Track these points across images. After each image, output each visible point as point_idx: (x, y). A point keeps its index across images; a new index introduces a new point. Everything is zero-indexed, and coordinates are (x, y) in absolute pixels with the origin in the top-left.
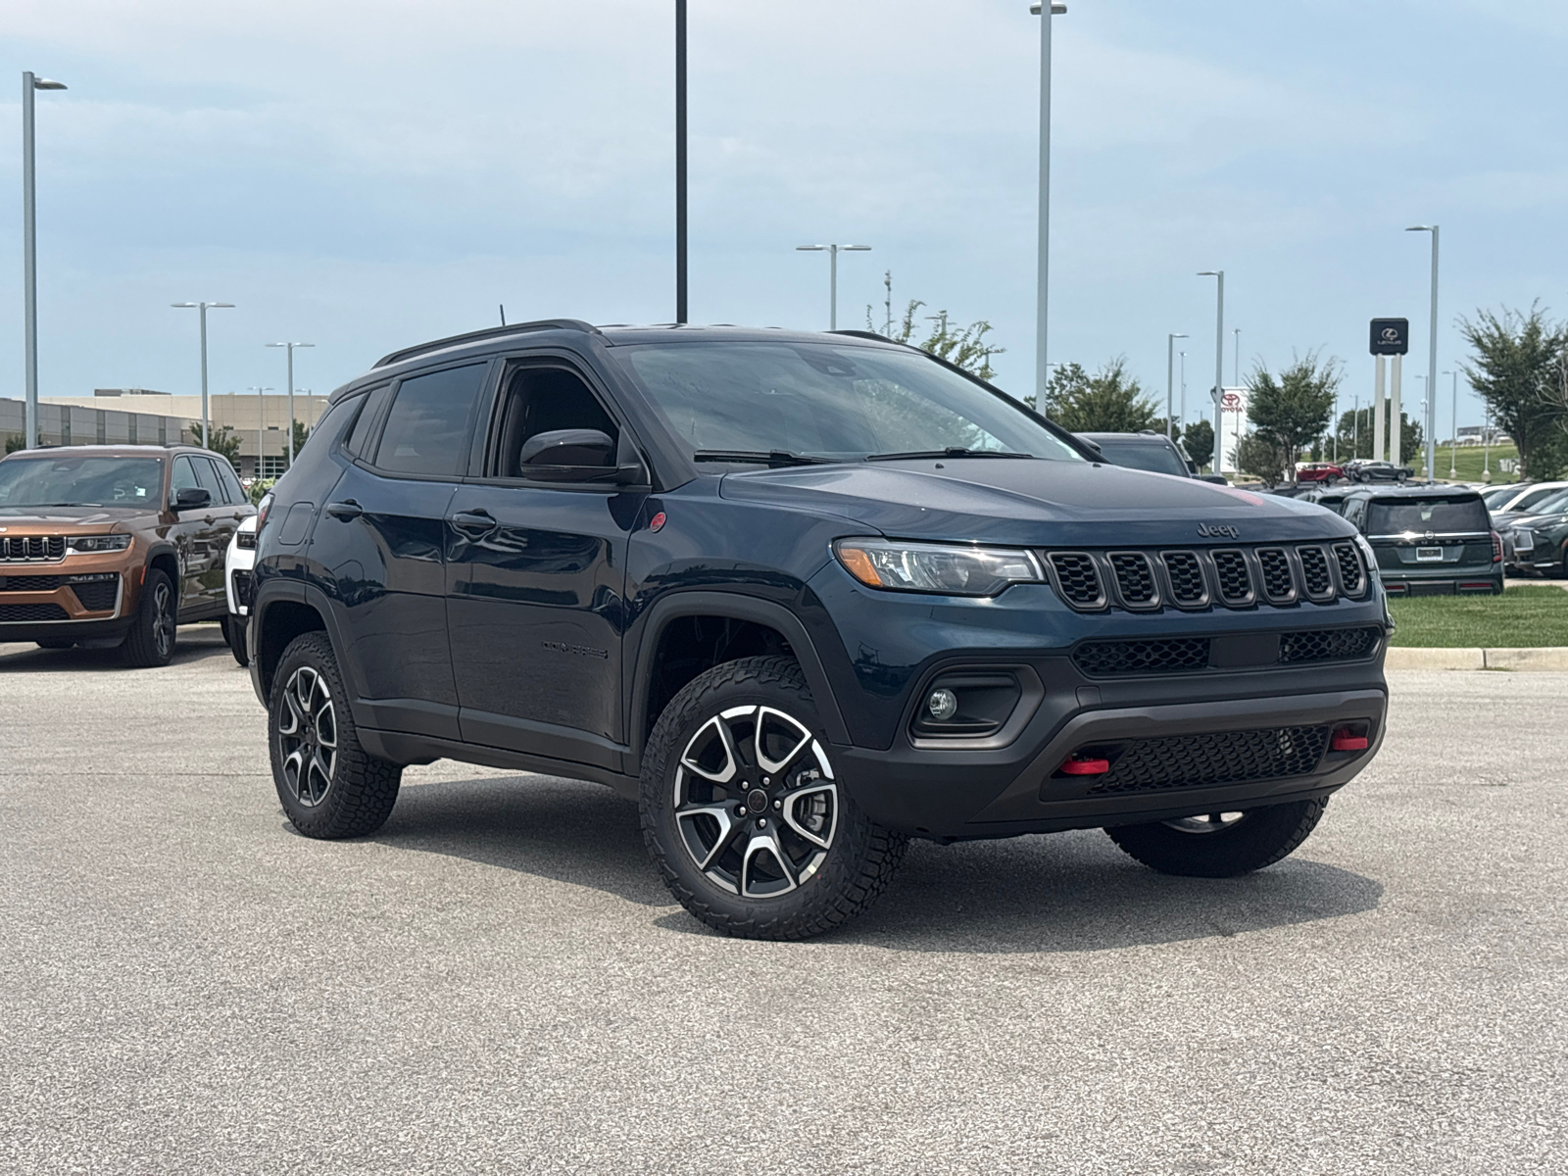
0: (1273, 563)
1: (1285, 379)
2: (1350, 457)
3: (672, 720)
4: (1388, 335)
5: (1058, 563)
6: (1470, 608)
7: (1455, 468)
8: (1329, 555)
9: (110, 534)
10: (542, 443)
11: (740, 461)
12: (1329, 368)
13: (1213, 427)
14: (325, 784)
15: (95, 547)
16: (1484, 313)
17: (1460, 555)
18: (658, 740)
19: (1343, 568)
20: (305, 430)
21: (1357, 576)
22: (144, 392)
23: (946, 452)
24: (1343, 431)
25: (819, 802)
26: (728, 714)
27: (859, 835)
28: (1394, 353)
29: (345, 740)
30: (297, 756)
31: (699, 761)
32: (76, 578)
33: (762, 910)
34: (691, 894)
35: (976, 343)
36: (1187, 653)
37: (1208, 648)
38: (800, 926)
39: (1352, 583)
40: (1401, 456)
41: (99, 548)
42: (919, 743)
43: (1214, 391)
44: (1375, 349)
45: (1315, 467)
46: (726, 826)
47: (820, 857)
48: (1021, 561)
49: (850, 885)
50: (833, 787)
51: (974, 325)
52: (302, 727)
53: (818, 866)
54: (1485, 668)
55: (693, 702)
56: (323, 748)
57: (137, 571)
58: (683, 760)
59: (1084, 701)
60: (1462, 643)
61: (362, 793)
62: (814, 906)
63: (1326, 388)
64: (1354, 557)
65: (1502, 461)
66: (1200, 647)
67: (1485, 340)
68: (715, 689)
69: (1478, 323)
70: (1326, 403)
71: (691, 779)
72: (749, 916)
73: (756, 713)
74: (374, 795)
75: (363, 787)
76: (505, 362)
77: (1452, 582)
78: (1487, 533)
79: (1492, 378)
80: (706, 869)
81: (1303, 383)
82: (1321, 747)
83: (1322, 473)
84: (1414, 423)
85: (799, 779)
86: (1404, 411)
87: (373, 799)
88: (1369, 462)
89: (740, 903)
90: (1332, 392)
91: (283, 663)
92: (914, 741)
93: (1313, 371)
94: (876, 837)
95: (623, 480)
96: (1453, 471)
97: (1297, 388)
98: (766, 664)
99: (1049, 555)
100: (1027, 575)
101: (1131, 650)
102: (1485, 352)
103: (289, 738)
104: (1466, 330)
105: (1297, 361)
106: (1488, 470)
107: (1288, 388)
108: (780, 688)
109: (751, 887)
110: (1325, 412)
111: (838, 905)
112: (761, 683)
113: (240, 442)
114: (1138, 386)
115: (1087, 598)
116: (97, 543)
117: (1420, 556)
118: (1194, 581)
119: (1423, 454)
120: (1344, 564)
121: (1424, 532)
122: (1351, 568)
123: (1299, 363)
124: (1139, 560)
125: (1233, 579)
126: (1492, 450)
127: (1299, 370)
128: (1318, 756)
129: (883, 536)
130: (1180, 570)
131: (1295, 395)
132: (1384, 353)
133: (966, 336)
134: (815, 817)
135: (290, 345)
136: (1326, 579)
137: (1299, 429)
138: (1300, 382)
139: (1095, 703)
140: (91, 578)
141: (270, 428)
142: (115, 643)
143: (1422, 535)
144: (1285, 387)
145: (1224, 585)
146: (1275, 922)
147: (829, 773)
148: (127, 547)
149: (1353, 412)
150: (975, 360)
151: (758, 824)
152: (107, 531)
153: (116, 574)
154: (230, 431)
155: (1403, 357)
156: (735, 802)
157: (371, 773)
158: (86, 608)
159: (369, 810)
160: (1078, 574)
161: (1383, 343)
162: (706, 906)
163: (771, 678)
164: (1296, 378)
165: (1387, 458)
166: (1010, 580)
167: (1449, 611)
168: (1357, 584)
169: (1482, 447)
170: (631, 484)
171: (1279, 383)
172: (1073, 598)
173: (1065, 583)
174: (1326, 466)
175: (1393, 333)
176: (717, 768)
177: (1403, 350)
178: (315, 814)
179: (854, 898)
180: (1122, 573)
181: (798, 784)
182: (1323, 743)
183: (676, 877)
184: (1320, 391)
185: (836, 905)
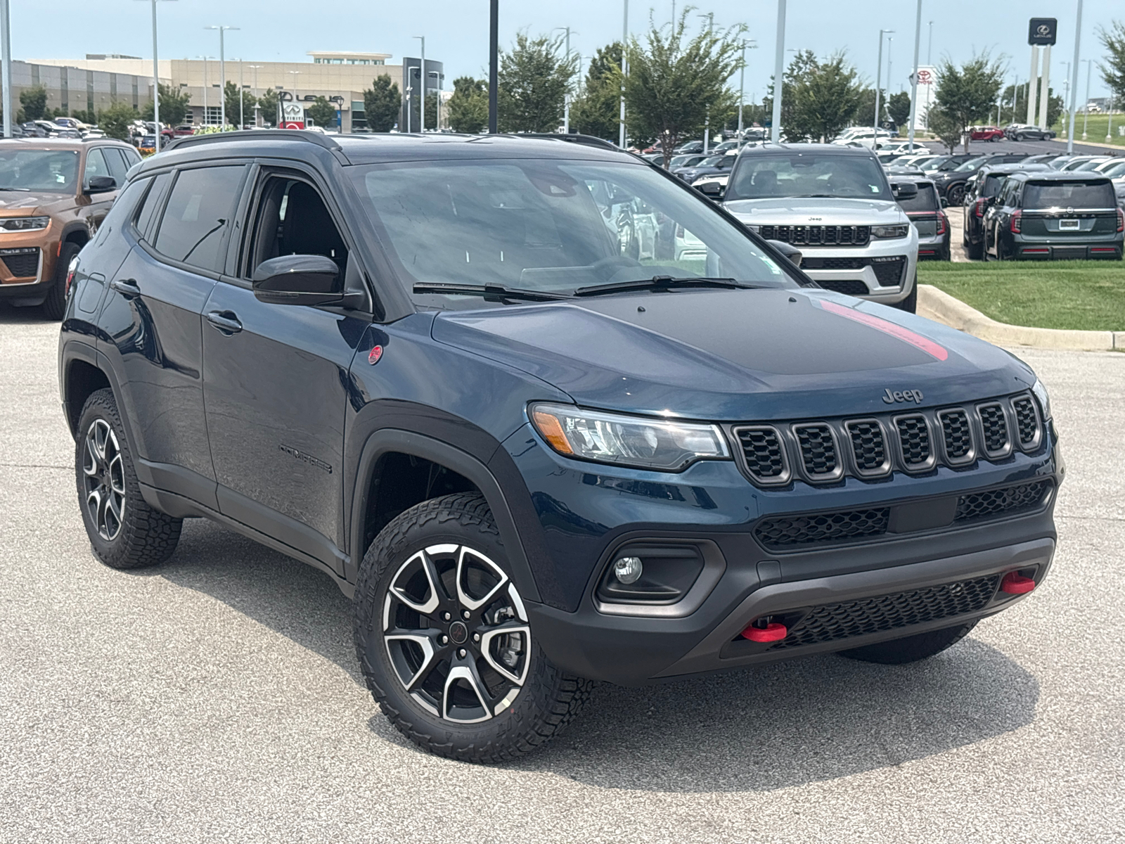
0: (954, 426)
1: (965, 69)
2: (1009, 121)
3: (381, 550)
4: (1042, 30)
5: (744, 439)
6: (1101, 285)
7: (1087, 132)
8: (1008, 410)
9: (32, 216)
10: (273, 269)
11: (457, 293)
12: (999, 62)
13: (910, 96)
14: (118, 525)
15: (21, 226)
16: (1118, 23)
17: (1092, 226)
18: (369, 567)
19: (1021, 422)
20: (237, 90)
21: (1033, 429)
22: (122, 57)
23: (653, 281)
24: (1006, 101)
25: (515, 639)
26: (432, 550)
27: (550, 677)
28: (1045, 44)
29: (132, 491)
30: (96, 494)
31: (406, 590)
32: (6, 252)
33: (460, 735)
34: (397, 712)
35: (734, 41)
36: (867, 522)
37: (888, 515)
38: (494, 754)
39: (1028, 436)
40: (1047, 122)
41: (25, 227)
42: (604, 608)
43: (912, 77)
44: (1032, 41)
45: (984, 129)
46: (429, 654)
47: (514, 693)
48: (708, 434)
49: (540, 722)
50: (526, 629)
51: (734, 26)
52: (100, 471)
53: (512, 700)
54: (1114, 350)
55: (400, 537)
56: (116, 493)
57: (54, 245)
58: (391, 588)
59: (764, 576)
60: (1095, 325)
61: (147, 535)
62: (507, 737)
63: (995, 77)
64: (1031, 409)
65: (1120, 128)
66: (879, 515)
67: (1117, 45)
68: (421, 526)
69: (1112, 31)
70: (994, 88)
71: (398, 606)
72: (448, 740)
73: (458, 551)
74: (158, 537)
75: (148, 531)
76: (259, 167)
77: (1085, 247)
78: (1113, 210)
79: (1119, 74)
80: (410, 691)
81: (979, 73)
82: (991, 592)
83: (988, 134)
84: (1058, 97)
85: (496, 615)
86: (1050, 87)
87: (158, 540)
88: (1023, 126)
89: (441, 726)
90: (1000, 80)
91: (86, 413)
92: (599, 606)
93: (986, 64)
94: (566, 680)
95: (349, 305)
96: (1085, 134)
97: (974, 77)
98: (468, 506)
99: (735, 430)
100: (712, 452)
101: (813, 523)
102: (1115, 54)
103: (90, 477)
104: (1102, 36)
105: (975, 55)
106: (1111, 135)
107: (967, 76)
108: (480, 531)
109: (451, 712)
110: (993, 95)
111: (530, 739)
112: (462, 525)
113: (190, 97)
114: (855, 71)
115: (771, 472)
116: (22, 223)
117: (1062, 226)
118: (876, 449)
119: (1063, 121)
120: (1021, 418)
121: (1066, 208)
122: (1027, 421)
123: (976, 57)
124: (824, 432)
125: (915, 443)
126: (1114, 118)
127: (976, 63)
128: (988, 598)
129: (575, 404)
130: (863, 440)
131: (972, 82)
132: (1040, 44)
133: (727, 34)
134: (510, 652)
135: (221, 28)
136: (1004, 435)
137: (974, 108)
138: (977, 72)
139: (775, 577)
140: (17, 251)
141: (214, 86)
142: (38, 302)
143: (1064, 210)
144: (965, 76)
145: (906, 451)
146: (940, 744)
147: (523, 616)
148: (46, 227)
149: (1013, 87)
150: (733, 54)
151: (458, 654)
152: (29, 214)
153: (37, 249)
154: (183, 87)
155: (1053, 47)
156: (436, 632)
157: (154, 519)
158: (15, 275)
159: (155, 548)
160: (763, 448)
161: (1038, 36)
162: (410, 725)
163: (471, 522)
164: (973, 69)
165: (1037, 123)
166: (697, 454)
167: (1085, 287)
168: (1032, 437)
169: (1106, 115)
170: (357, 310)
171: (961, 73)
172: (758, 473)
173: (749, 458)
174: (992, 129)
175: (1046, 29)
176: (422, 599)
177: (1052, 41)
178: (110, 549)
179: (545, 733)
180: (807, 446)
181: (496, 621)
182: (993, 588)
183: (384, 695)
184: (990, 79)
185: (527, 738)
